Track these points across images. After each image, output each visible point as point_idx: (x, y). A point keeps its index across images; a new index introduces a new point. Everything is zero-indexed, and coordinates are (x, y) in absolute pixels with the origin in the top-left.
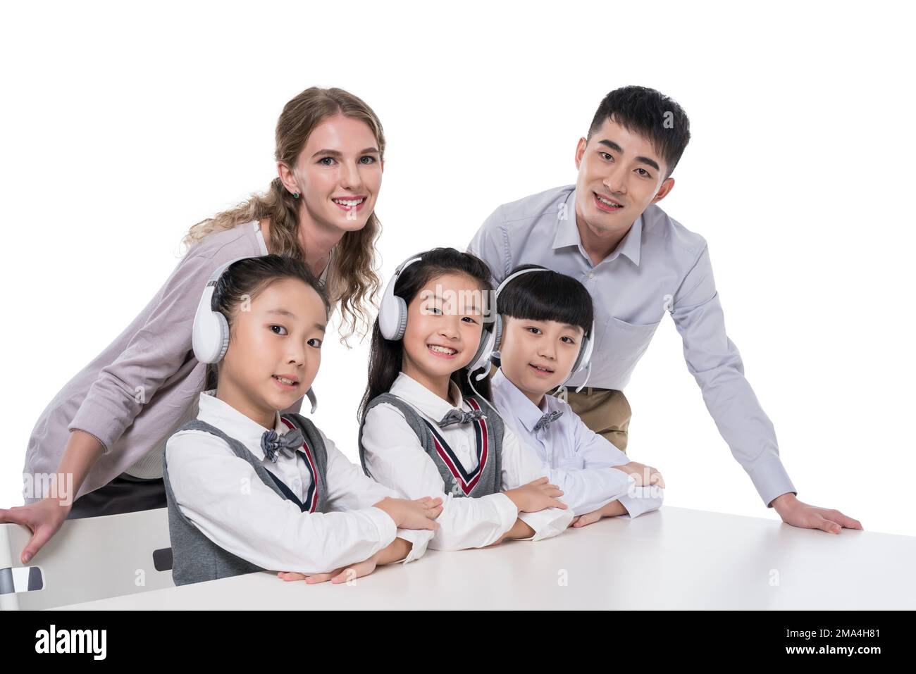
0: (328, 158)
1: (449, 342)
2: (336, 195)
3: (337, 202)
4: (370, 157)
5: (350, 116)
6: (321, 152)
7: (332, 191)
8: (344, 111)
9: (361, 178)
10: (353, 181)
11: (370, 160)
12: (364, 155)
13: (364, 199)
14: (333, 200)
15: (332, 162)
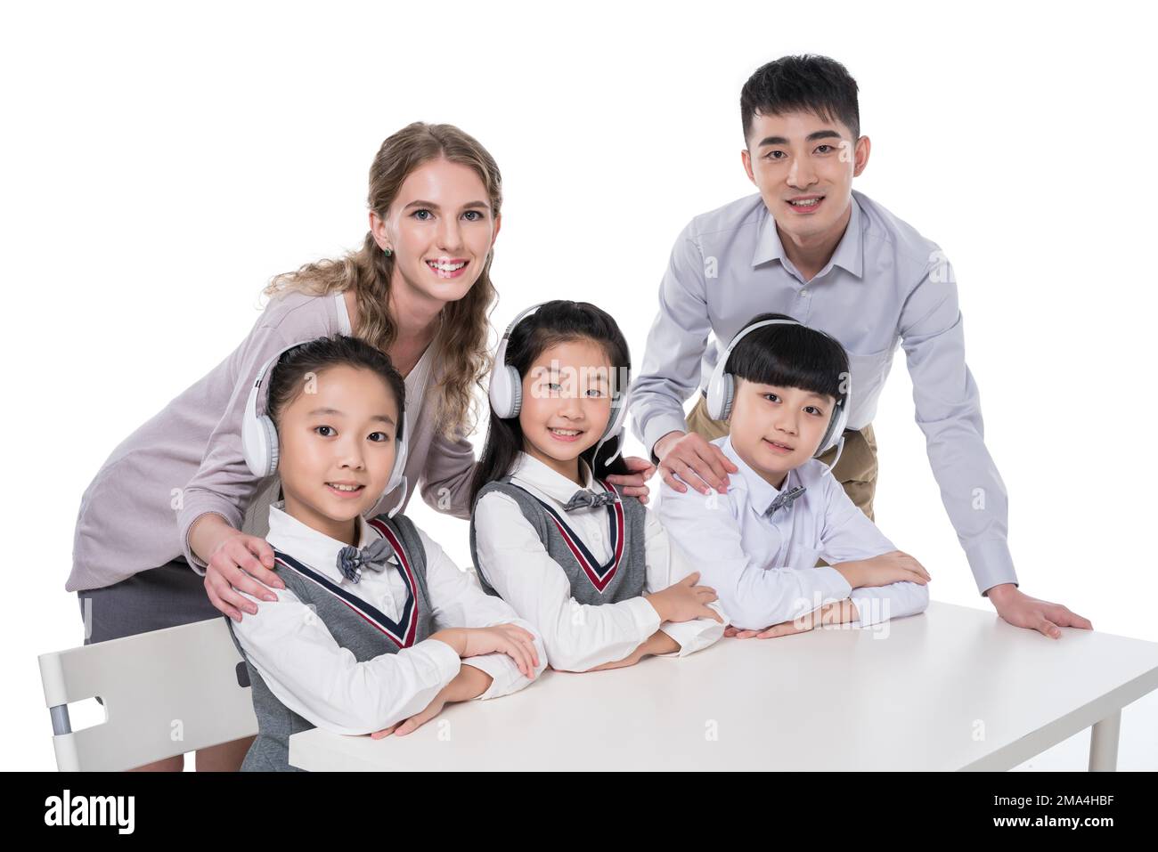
0: (424, 211)
1: (571, 423)
2: (430, 256)
3: (432, 264)
4: (478, 213)
5: (454, 161)
6: (415, 204)
7: (426, 251)
8: (448, 154)
9: (461, 239)
10: (451, 242)
11: (476, 215)
12: (467, 210)
13: (466, 263)
14: (427, 262)
15: (429, 216)
